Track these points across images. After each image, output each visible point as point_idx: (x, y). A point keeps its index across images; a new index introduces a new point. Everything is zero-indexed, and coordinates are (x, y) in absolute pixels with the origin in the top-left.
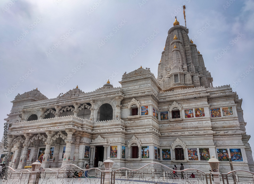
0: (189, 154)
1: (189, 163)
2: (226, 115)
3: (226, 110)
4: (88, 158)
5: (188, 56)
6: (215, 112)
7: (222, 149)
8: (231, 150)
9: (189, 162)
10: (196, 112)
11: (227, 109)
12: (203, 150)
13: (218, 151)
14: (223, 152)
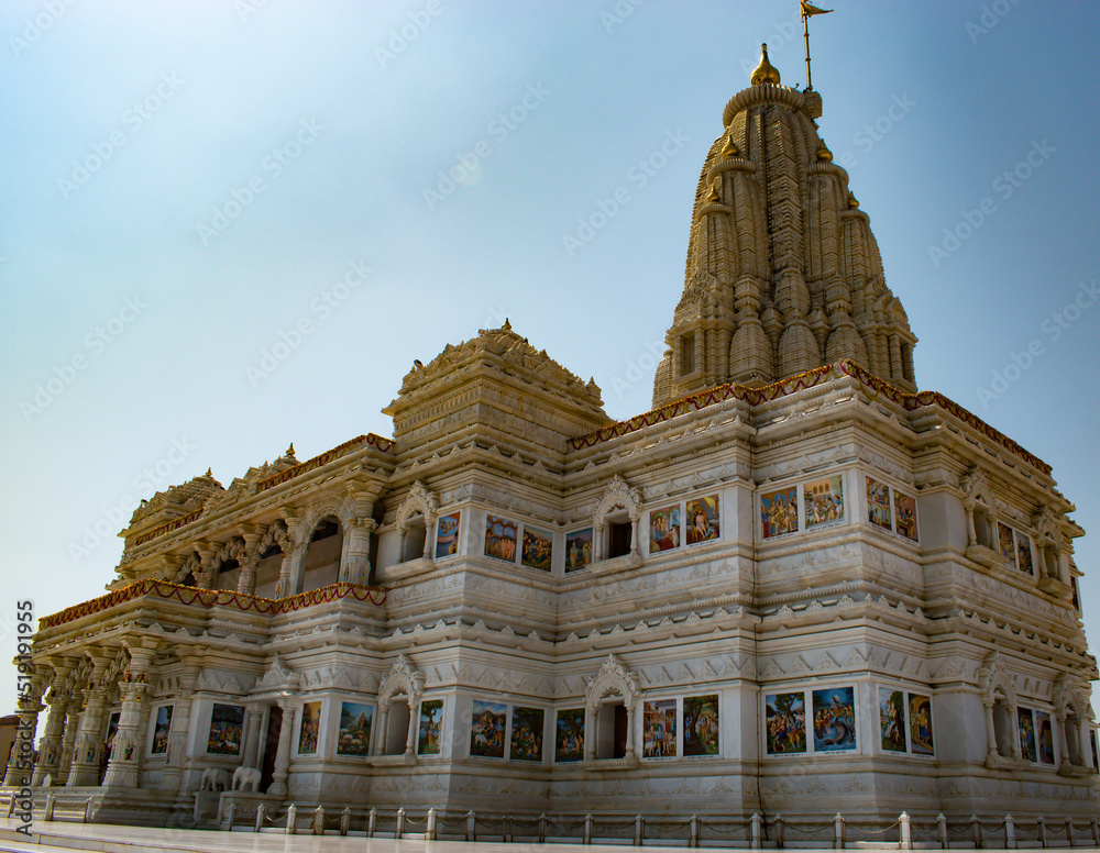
0: (646, 728)
1: (643, 772)
2: (821, 521)
3: (825, 493)
4: (237, 753)
5: (781, 229)
6: (781, 507)
7: (789, 695)
8: (819, 698)
9: (647, 768)
10: (692, 521)
11: (827, 487)
12: (701, 704)
13: (775, 708)
14: (792, 709)
